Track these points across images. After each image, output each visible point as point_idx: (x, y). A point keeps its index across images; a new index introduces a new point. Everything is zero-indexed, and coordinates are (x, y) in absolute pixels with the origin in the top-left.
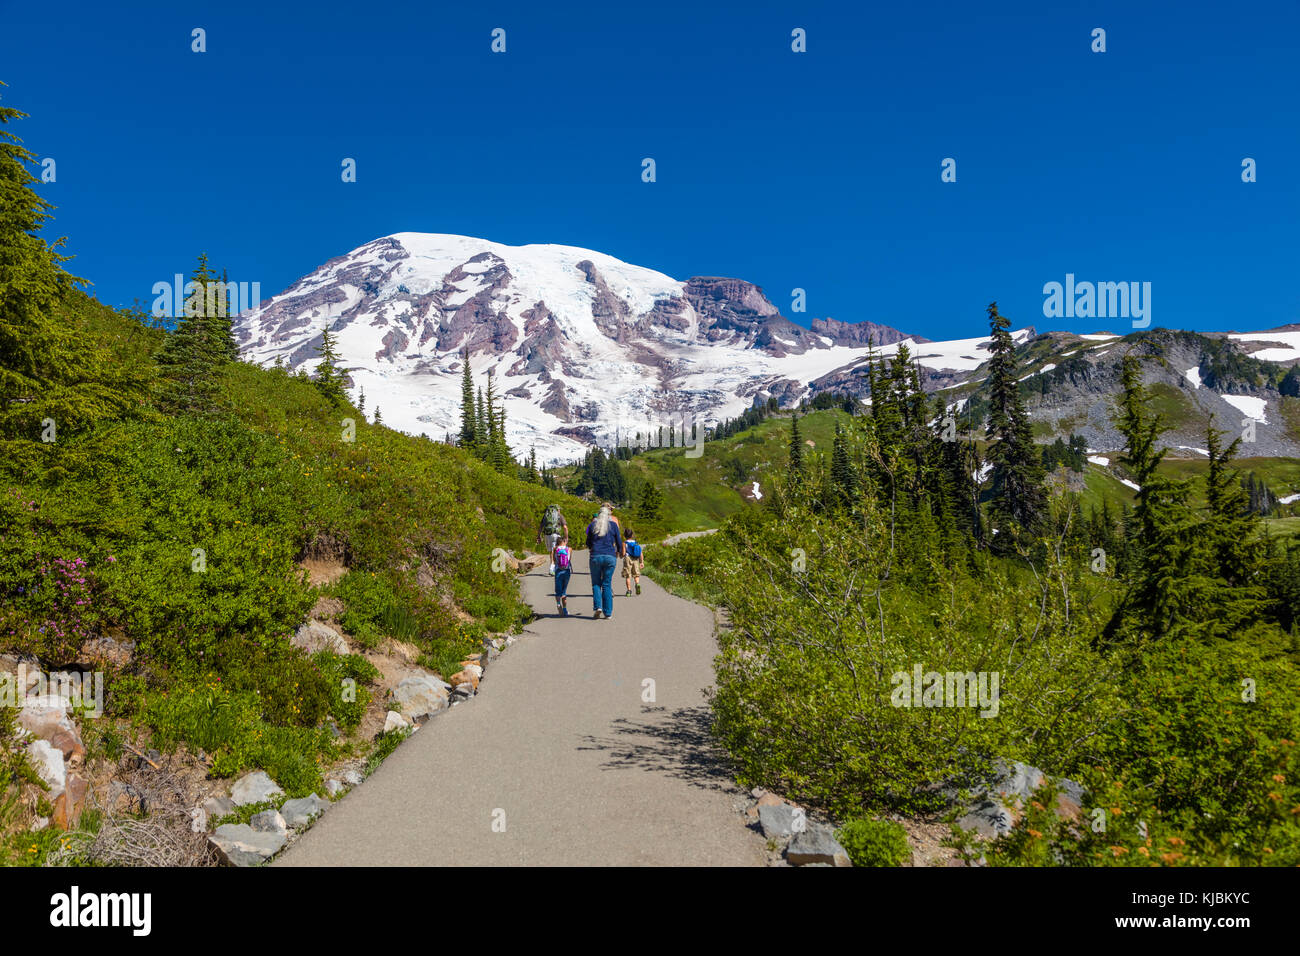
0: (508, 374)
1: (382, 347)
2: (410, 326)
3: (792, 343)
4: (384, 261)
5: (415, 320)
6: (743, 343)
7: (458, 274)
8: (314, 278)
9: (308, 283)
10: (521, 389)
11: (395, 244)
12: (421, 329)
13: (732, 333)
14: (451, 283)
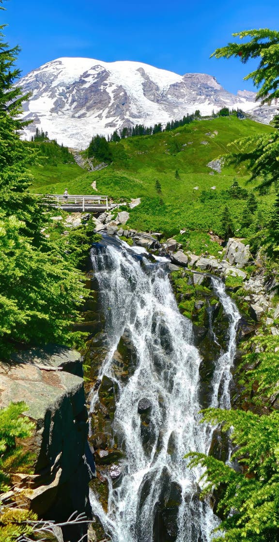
0: (107, 117)
1: (54, 106)
2: (66, 98)
3: (228, 101)
4: (55, 70)
5: (68, 95)
6: (207, 102)
7: (86, 75)
8: (26, 78)
9: (24, 80)
10: (112, 123)
11: (60, 63)
12: (70, 99)
13: (203, 97)
14: (83, 79)
